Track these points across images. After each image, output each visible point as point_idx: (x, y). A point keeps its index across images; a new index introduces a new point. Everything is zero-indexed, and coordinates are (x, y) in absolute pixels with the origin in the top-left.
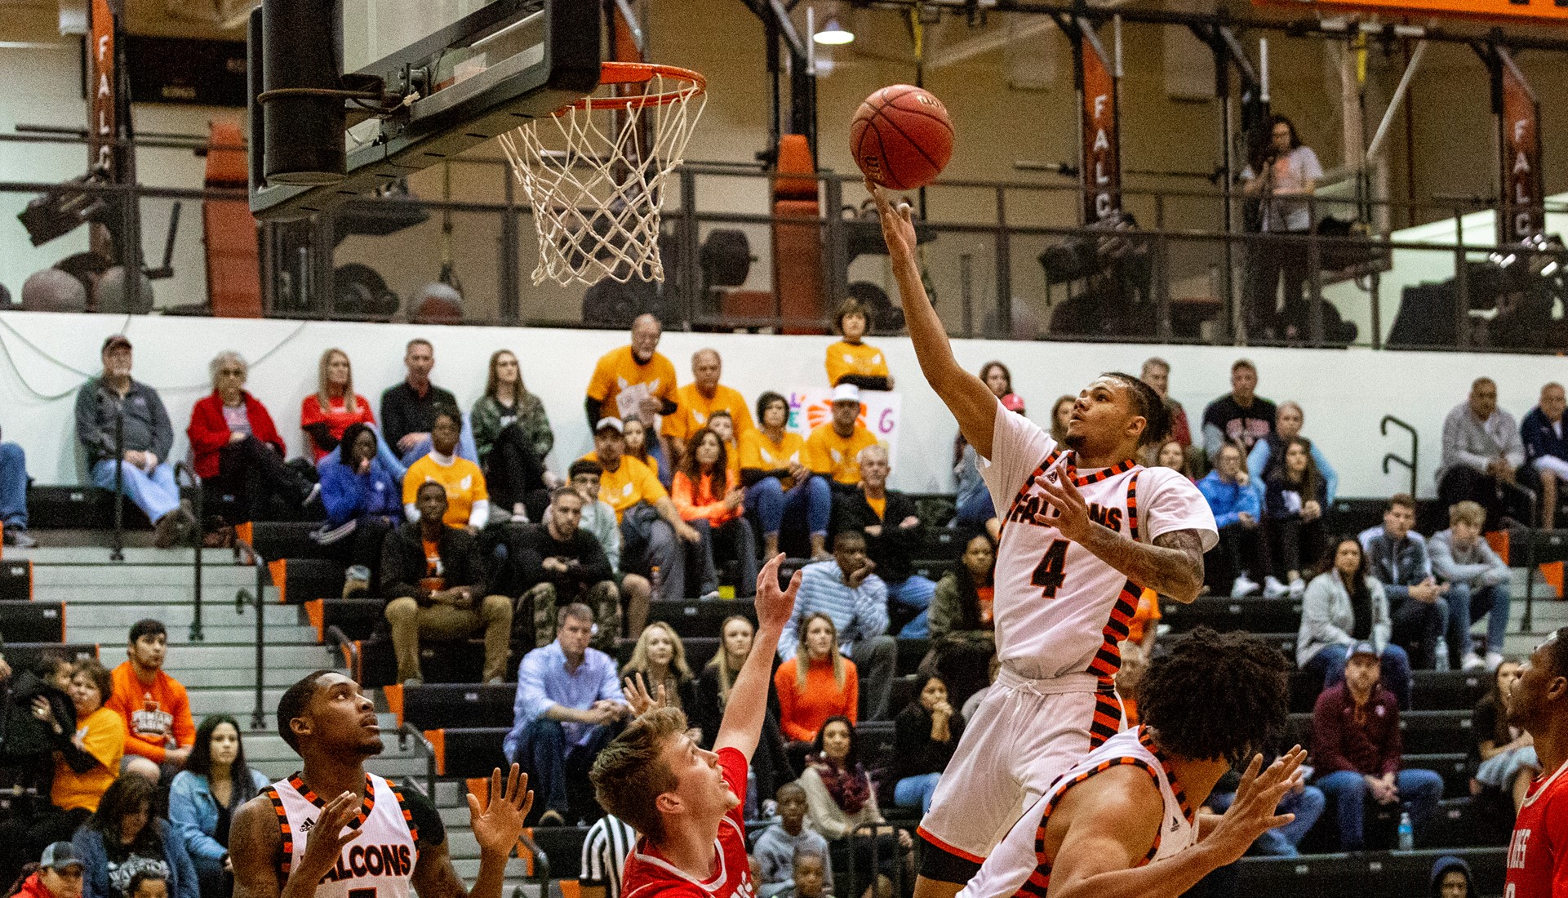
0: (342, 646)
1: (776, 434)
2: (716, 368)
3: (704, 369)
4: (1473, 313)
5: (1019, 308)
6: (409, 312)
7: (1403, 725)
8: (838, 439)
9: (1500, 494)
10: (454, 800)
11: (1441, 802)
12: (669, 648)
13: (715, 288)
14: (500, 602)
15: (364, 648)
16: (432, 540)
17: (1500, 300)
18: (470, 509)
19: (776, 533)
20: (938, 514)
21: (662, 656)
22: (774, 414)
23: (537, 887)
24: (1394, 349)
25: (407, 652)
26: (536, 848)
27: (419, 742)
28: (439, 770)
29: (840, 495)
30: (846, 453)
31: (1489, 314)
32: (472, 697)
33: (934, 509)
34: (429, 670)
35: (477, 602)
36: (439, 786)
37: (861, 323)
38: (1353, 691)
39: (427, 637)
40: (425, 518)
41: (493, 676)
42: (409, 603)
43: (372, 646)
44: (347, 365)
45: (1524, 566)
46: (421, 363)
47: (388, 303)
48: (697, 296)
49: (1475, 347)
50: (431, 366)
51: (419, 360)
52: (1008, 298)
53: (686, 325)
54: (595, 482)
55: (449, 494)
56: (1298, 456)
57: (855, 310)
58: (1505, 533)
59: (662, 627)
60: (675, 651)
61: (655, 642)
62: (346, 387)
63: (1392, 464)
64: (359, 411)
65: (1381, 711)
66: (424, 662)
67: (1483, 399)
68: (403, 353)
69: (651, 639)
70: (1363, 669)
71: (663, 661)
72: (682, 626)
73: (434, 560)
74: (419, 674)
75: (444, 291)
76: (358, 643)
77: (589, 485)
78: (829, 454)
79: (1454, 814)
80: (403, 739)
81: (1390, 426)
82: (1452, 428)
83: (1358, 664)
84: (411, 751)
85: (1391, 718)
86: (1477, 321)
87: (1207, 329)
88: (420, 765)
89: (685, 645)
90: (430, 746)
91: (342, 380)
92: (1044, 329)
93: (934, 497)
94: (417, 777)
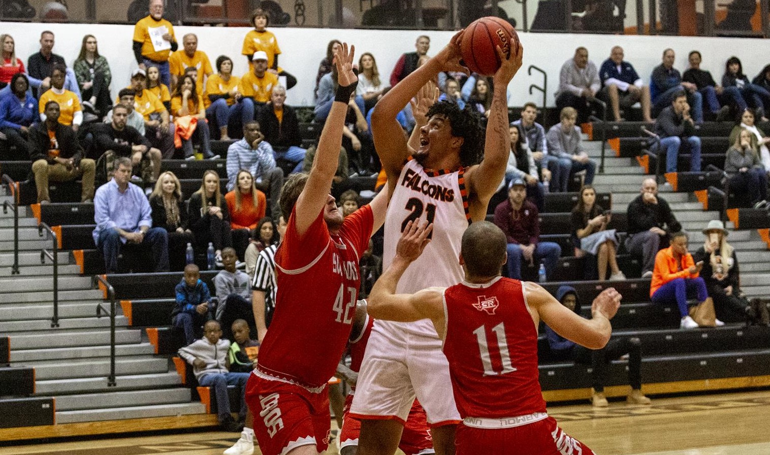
0: (10, 184)
1: (226, 76)
2: (195, 43)
3: (189, 44)
4: (574, 14)
5: (347, 13)
6: (40, 17)
7: (540, 220)
8: (256, 78)
9: (588, 104)
10: (67, 261)
11: (560, 258)
12: (173, 185)
13: (194, 4)
14: (88, 162)
15: (20, 185)
16: (52, 130)
17: (587, 7)
18: (73, 116)
19: (226, 126)
20: (307, 116)
21: (170, 189)
22: (225, 67)
23: (109, 304)
24: (534, 32)
25: (42, 188)
26: (108, 284)
27: (49, 232)
28: (59, 246)
29: (258, 107)
30: (261, 87)
31: (581, 15)
32: (75, 210)
33: (305, 114)
34: (53, 196)
35: (77, 163)
36: (59, 254)
37: (265, 21)
38: (513, 203)
39: (53, 180)
40: (49, 119)
41: (86, 199)
42: (44, 162)
43: (26, 185)
44: (13, 43)
45: (599, 140)
46: (49, 43)
47: (29, 13)
48: (185, 8)
49: (575, 30)
50: (52, 46)
51: (47, 41)
52: (341, 8)
53: (179, 22)
54: (132, 99)
55: (61, 108)
56: (482, 86)
57: (261, 15)
58: (590, 124)
59: (170, 174)
60: (176, 186)
61: (167, 182)
62: (12, 54)
63: (534, 89)
64: (18, 65)
65: (527, 213)
66: (51, 193)
67: (581, 58)
68: (39, 37)
69: (165, 180)
70: (518, 192)
71: (171, 191)
72: (179, 173)
73: (54, 140)
74: (49, 199)
75: (58, 6)
76: (18, 183)
77: (129, 101)
78: (252, 87)
79: (566, 264)
80: (41, 230)
81: (533, 70)
82: (564, 73)
83: (516, 190)
84: (45, 237)
85: (533, 216)
86: (575, 18)
87: (440, 22)
88: (50, 244)
89: (181, 183)
90: (54, 234)
91: (11, 50)
92: (359, 24)
93: (305, 108)
94: (48, 250)
